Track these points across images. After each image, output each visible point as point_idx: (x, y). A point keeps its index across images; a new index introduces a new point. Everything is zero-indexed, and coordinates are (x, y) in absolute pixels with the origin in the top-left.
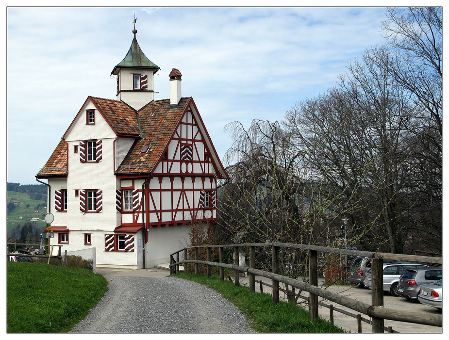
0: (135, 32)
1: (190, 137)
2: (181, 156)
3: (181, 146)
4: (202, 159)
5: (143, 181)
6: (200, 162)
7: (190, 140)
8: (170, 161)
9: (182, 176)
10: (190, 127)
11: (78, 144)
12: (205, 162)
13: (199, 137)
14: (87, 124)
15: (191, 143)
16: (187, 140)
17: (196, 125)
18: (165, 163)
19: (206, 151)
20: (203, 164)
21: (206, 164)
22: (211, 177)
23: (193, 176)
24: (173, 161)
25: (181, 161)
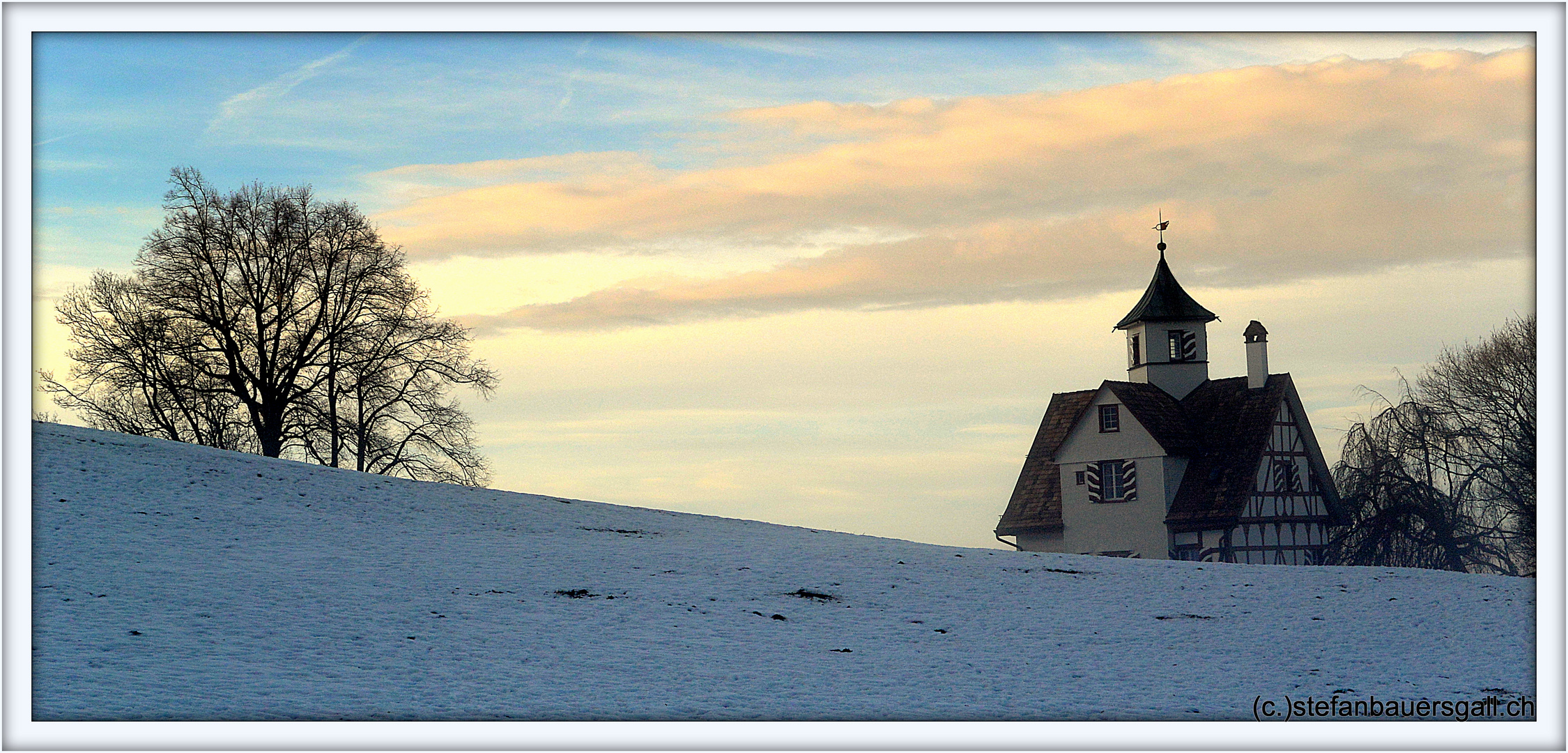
0: (1162, 247)
1: (1286, 449)
2: (1276, 483)
3: (1274, 465)
4: (1306, 489)
5: (1221, 534)
6: (1303, 494)
7: (1286, 454)
8: (1260, 494)
9: (1277, 521)
10: (1286, 428)
11: (1082, 468)
12: (1310, 494)
13: (1299, 448)
14: (1102, 431)
15: (1288, 458)
16: (1282, 454)
17: (1295, 424)
18: (1253, 498)
19: (1311, 473)
20: (1307, 498)
21: (1313, 498)
22: (1321, 521)
23: (1293, 521)
24: (1264, 494)
25: (1276, 494)
